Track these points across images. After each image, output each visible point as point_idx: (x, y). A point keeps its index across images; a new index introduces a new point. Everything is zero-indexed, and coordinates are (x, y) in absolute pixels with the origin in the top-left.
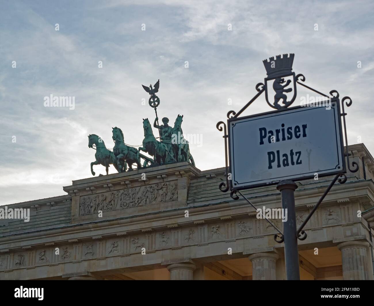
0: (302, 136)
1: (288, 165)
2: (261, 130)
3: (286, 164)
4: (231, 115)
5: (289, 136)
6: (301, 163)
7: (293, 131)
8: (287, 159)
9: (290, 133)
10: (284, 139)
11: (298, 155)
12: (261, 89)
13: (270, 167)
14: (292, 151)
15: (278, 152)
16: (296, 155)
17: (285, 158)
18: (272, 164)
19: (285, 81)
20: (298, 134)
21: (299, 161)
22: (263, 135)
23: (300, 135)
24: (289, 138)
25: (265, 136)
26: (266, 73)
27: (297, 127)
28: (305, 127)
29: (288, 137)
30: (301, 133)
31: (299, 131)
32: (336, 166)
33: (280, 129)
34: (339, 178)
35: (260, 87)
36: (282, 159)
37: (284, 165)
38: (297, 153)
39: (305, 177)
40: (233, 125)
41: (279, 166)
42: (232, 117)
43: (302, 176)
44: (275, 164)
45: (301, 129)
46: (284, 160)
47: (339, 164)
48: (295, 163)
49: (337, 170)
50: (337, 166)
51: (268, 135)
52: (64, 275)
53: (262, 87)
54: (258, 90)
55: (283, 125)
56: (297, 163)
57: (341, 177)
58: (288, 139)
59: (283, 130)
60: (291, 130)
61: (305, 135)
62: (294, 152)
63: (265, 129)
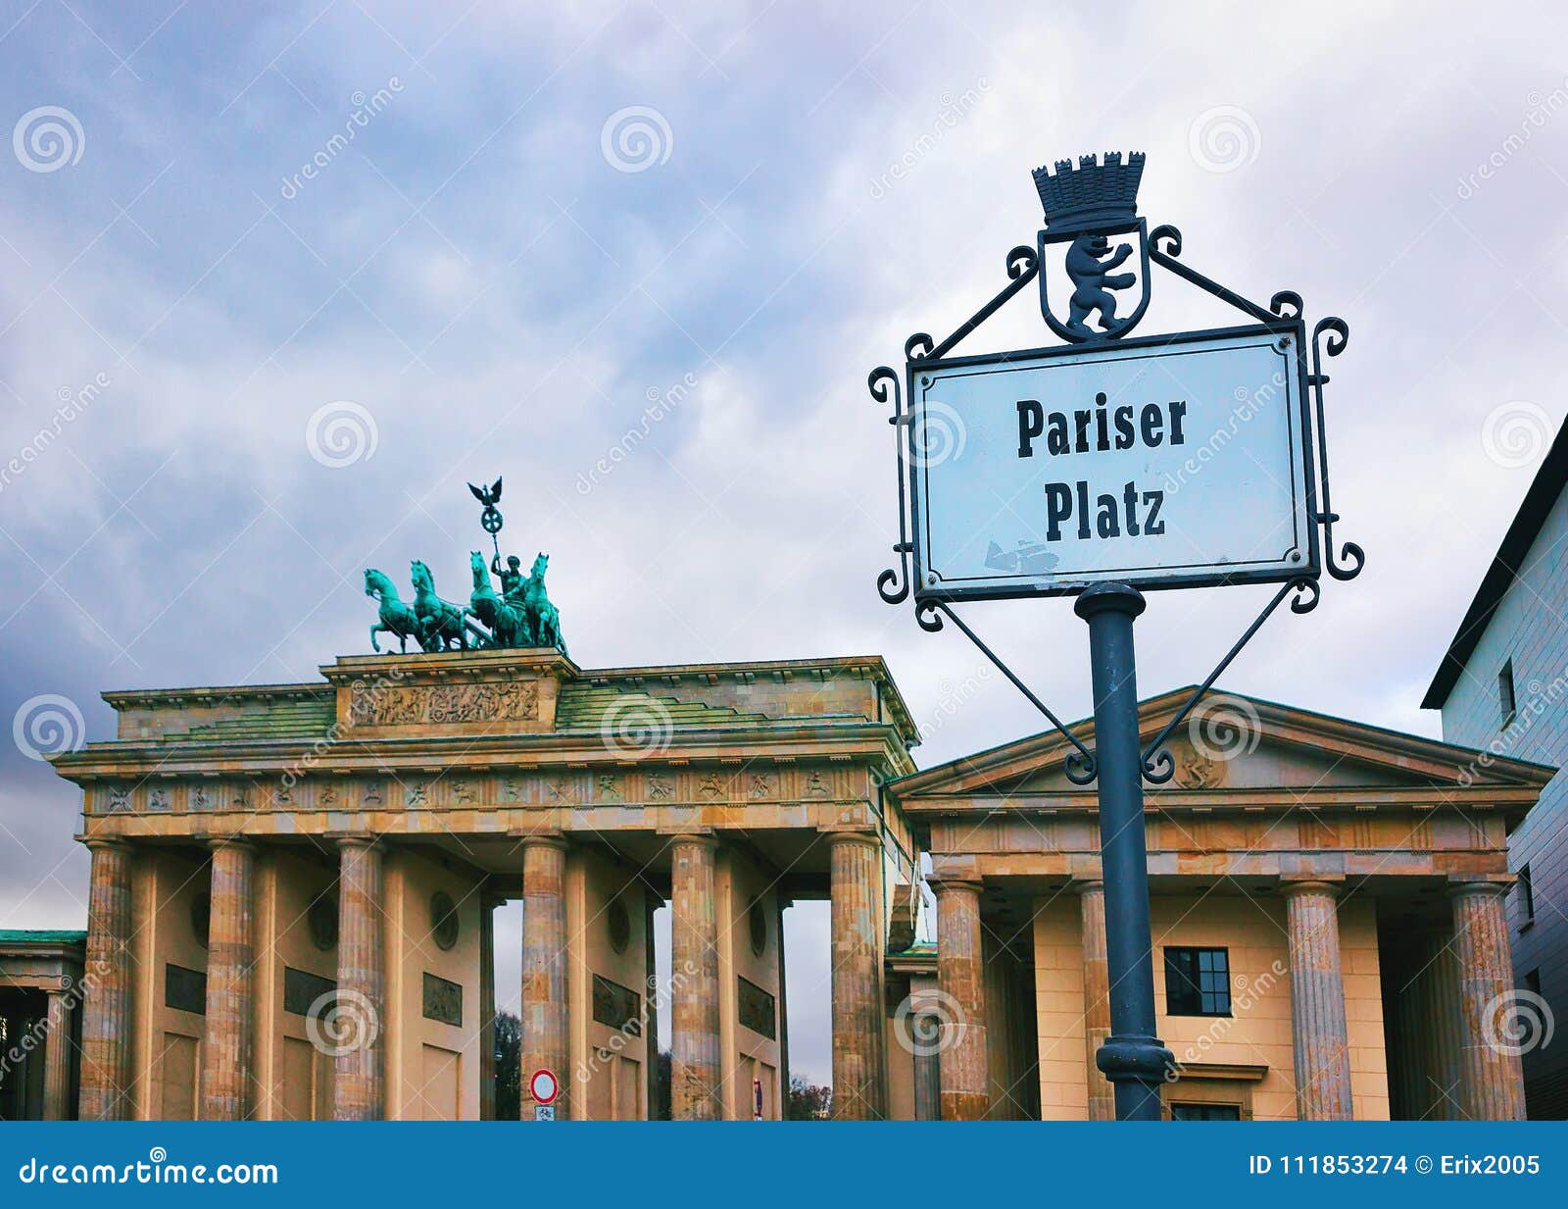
0: (1167, 438)
1: (1115, 532)
2: (1023, 407)
3: (1109, 530)
4: (919, 350)
5: (1124, 438)
6: (1161, 530)
7: (1136, 422)
8: (1113, 514)
9: (1124, 426)
10: (1103, 445)
12: (1024, 269)
13: (1054, 535)
14: (1130, 487)
15: (1082, 487)
16: (1146, 503)
17: (1105, 508)
18: (1062, 525)
19: (1109, 246)
20: (1154, 432)
22: (1031, 425)
23: (1160, 435)
24: (1120, 444)
25: (1037, 430)
26: (1043, 215)
27: (1152, 409)
28: (1178, 410)
29: (1118, 438)
30: (1166, 429)
31: (1159, 423)
32: (1287, 552)
33: (1089, 412)
34: (1294, 592)
35: (1022, 263)
36: (1094, 510)
37: (1103, 533)
38: (1148, 496)
39: (1173, 577)
40: (925, 382)
41: (1084, 533)
42: (921, 355)
43: (1163, 573)
44: (1069, 527)
45: (1166, 416)
46: (1102, 516)
47: (1296, 547)
48: (1142, 529)
49: (1288, 564)
50: (1291, 553)
51: (1047, 428)
52: (326, 833)
53: (1027, 264)
54: (1013, 273)
55: (1101, 399)
56: (1149, 530)
57: (1301, 589)
58: (1118, 448)
59: (1102, 415)
60: (1131, 416)
61: (1177, 438)
62: (1139, 490)
63: (1035, 406)
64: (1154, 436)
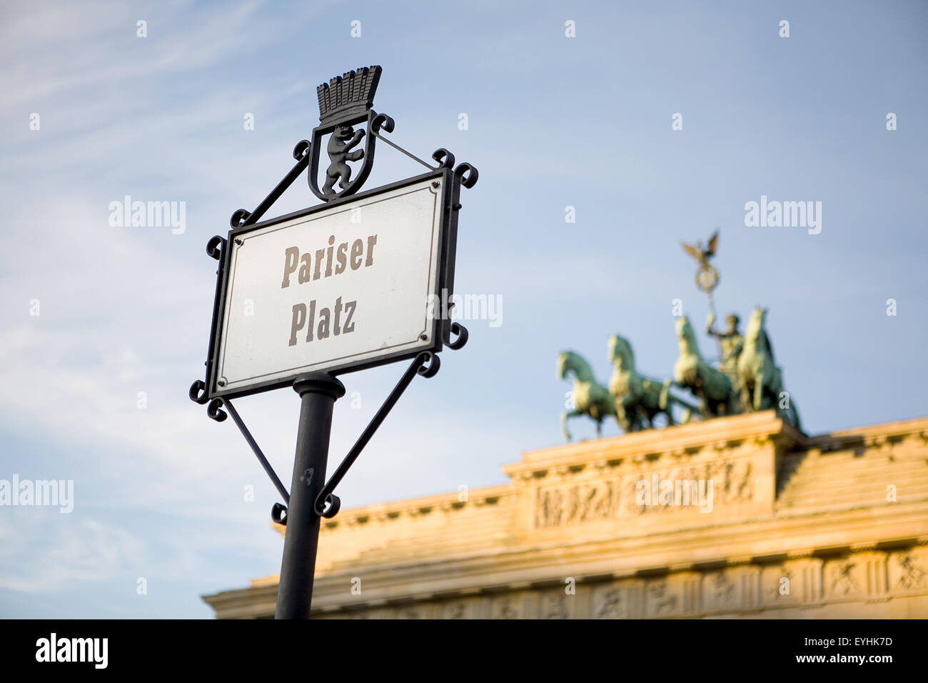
0: (364, 262)
1: (326, 335)
2: (289, 252)
3: (323, 334)
5: (340, 266)
6: (352, 329)
7: (348, 254)
8: (327, 322)
9: (342, 258)
10: (328, 273)
11: (350, 309)
13: (293, 341)
14: (339, 300)
15: (313, 304)
16: (346, 311)
17: (323, 318)
18: (298, 333)
20: (357, 258)
21: (350, 326)
22: (291, 265)
23: (360, 260)
24: (337, 271)
25: (293, 269)
27: (359, 242)
28: (372, 241)
29: (337, 267)
30: (364, 257)
31: (361, 253)
33: (324, 250)
36: (317, 320)
37: (320, 336)
38: (348, 305)
40: (239, 242)
41: (309, 338)
42: (240, 224)
44: (302, 334)
45: (366, 247)
46: (321, 324)
47: (425, 330)
48: (341, 330)
49: (420, 343)
50: (421, 335)
51: (300, 265)
55: (332, 239)
56: (345, 330)
58: (336, 273)
59: (331, 250)
60: (346, 249)
61: (369, 262)
62: (343, 303)
63: (296, 250)
64: (357, 262)
